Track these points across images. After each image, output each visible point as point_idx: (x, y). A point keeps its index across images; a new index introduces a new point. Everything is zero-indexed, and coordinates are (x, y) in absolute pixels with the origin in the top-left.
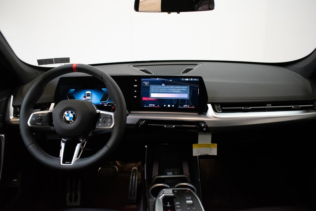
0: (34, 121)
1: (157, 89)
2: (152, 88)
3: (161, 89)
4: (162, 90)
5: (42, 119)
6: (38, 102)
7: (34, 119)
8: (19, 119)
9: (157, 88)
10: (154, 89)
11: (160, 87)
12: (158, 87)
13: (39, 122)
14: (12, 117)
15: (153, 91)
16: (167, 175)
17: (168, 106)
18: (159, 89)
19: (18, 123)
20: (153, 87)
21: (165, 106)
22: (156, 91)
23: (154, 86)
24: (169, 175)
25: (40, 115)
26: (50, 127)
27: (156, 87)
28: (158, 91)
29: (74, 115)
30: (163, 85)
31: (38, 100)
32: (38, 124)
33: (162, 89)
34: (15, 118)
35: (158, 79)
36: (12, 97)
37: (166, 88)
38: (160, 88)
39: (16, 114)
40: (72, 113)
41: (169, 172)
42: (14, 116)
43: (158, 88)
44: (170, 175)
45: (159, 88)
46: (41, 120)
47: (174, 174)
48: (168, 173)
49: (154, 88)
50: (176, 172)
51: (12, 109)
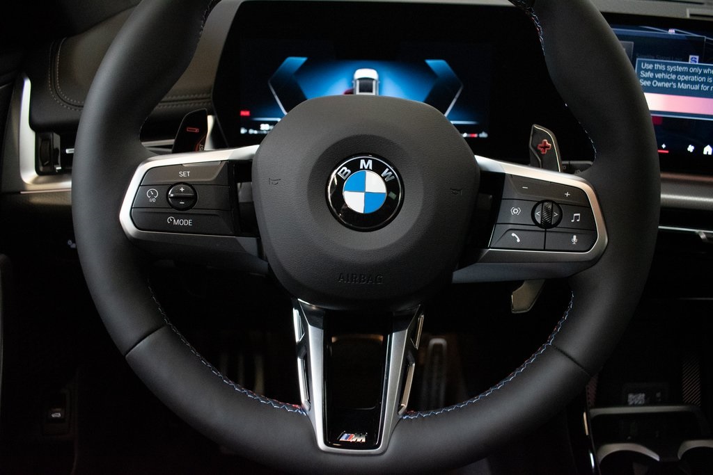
0: (152, 206)
1: (667, 76)
2: (646, 70)
3: (681, 78)
4: (685, 82)
5: (194, 198)
6: (160, 108)
7: (153, 196)
8: (67, 184)
9: (666, 72)
10: (651, 75)
11: (680, 69)
12: (670, 68)
13: (181, 212)
14: (29, 176)
15: (648, 83)
16: (626, 404)
17: (705, 153)
18: (673, 77)
19: (67, 201)
20: (651, 67)
21: (691, 148)
22: (660, 84)
23: (653, 63)
24: (634, 405)
25: (183, 174)
26: (240, 239)
27: (662, 67)
28: (667, 85)
29: (391, 186)
30: (694, 59)
31: (158, 100)
32: (177, 222)
33: (686, 78)
34: (42, 179)
35: (672, 31)
36: (28, 84)
37: (702, 75)
38: (677, 73)
39: (50, 162)
40: (378, 169)
41: (636, 392)
42: (41, 169)
43: (669, 73)
44: (637, 405)
45: (674, 73)
46: (192, 200)
47: (650, 401)
48: (631, 396)
49: (653, 71)
50: (658, 395)
51: (27, 139)
